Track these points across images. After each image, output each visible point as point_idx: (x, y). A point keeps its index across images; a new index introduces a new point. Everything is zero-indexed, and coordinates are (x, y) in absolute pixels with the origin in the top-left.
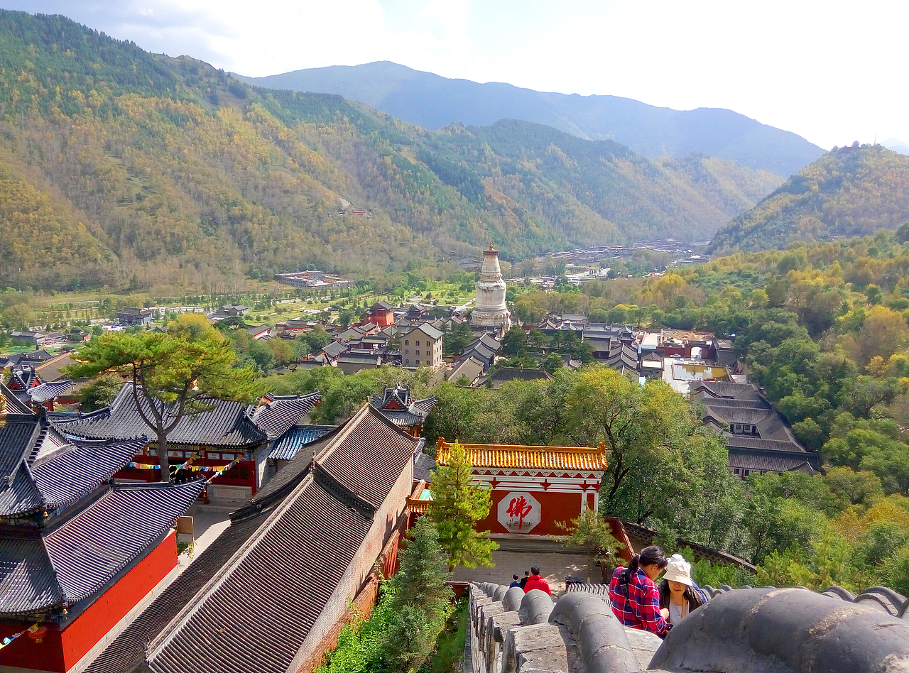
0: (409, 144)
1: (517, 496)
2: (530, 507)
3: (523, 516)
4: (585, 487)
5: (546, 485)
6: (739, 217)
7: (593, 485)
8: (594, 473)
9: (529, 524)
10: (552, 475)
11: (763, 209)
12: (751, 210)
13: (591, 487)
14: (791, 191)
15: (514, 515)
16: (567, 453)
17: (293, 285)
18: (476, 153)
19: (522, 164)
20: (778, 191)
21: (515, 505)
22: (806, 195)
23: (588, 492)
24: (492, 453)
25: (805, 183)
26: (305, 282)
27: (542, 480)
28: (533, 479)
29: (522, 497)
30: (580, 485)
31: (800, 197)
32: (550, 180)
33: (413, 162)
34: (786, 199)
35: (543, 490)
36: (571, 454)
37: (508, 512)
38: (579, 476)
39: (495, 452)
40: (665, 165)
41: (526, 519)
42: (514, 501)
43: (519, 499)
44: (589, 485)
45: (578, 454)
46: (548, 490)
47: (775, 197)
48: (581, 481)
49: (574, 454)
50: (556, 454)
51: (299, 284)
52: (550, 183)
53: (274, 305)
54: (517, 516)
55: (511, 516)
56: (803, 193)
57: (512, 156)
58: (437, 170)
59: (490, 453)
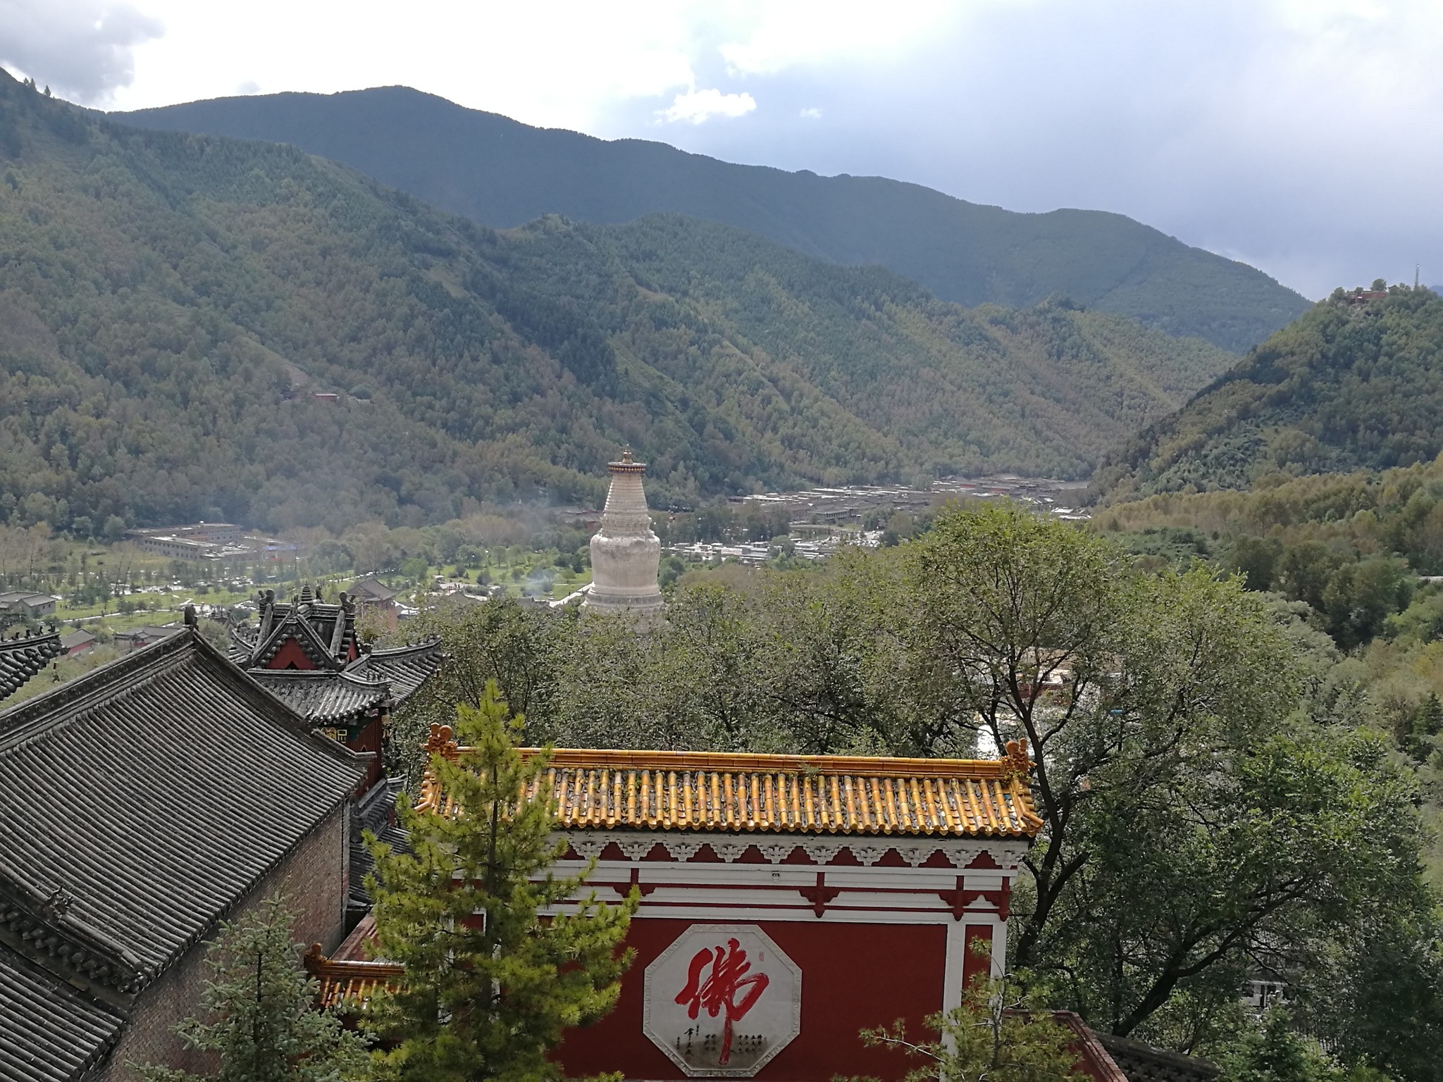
0: (447, 254)
1: (714, 939)
2: (762, 981)
3: (736, 1013)
4: (958, 900)
5: (819, 895)
6: (1148, 431)
7: (989, 895)
8: (994, 849)
9: (758, 1045)
10: (845, 858)
11: (1199, 413)
12: (1174, 414)
13: (981, 903)
14: (1255, 377)
15: (703, 1011)
16: (894, 780)
17: (167, 554)
18: (594, 279)
19: (695, 309)
20: (1229, 377)
21: (706, 972)
22: (1283, 386)
23: (970, 919)
24: (625, 780)
25: (1277, 363)
26: (195, 549)
27: (805, 876)
28: (776, 874)
29: (734, 943)
30: (944, 894)
31: (1273, 389)
32: (755, 344)
33: (456, 293)
34: (1246, 392)
35: (809, 916)
36: (907, 781)
37: (681, 999)
38: (938, 860)
39: (639, 777)
40: (994, 322)
41: (746, 1027)
42: (703, 957)
43: (721, 951)
44: (974, 895)
45: (933, 781)
46: (830, 916)
47: (1223, 389)
48: (944, 879)
49: (920, 781)
50: (854, 783)
51: (180, 551)
52: (755, 349)
53: (117, 595)
54: (713, 1013)
55: (693, 1013)
56: (1279, 381)
57: (671, 290)
58: (509, 312)
59: (618, 779)
